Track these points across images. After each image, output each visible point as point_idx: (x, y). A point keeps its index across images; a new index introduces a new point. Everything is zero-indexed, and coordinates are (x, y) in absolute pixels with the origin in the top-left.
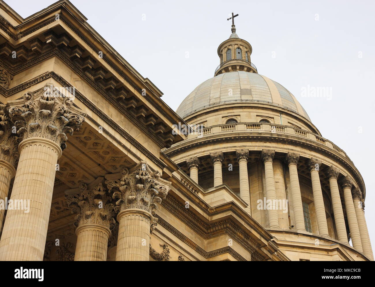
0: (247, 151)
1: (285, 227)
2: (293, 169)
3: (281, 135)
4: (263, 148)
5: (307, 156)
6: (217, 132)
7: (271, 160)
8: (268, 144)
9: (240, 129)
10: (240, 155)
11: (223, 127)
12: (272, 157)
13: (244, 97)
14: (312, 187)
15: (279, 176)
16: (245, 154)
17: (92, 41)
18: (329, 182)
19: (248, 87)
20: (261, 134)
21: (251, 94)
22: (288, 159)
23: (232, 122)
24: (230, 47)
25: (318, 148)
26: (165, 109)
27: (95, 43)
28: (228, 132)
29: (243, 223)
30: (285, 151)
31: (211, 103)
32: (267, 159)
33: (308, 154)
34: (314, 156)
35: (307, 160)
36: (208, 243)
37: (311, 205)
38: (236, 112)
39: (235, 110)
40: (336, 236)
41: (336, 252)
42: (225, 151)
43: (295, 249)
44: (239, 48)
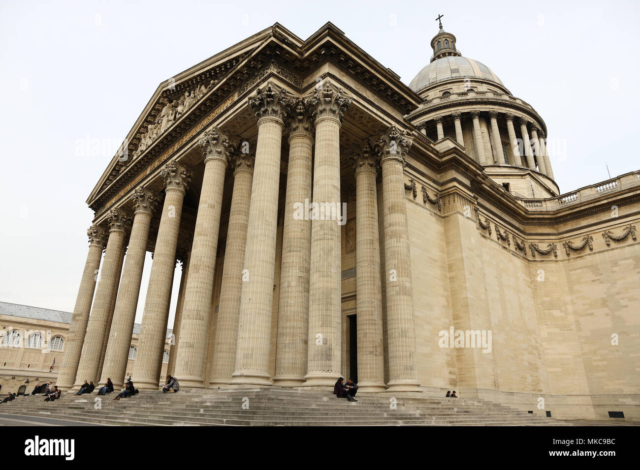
0: (460, 113)
1: (490, 163)
2: (494, 122)
3: (483, 99)
4: (472, 109)
5: (503, 112)
6: (437, 102)
7: (477, 117)
8: (474, 106)
9: (454, 98)
10: (455, 116)
11: (441, 98)
12: (478, 115)
13: (454, 75)
14: (508, 133)
15: (484, 129)
16: (458, 116)
17: (350, 47)
18: (520, 129)
19: (456, 67)
20: (468, 99)
21: (459, 72)
22: (490, 115)
23: (446, 94)
24: (440, 40)
25: (511, 105)
26: (404, 88)
27: (353, 49)
28: (445, 101)
29: (463, 161)
30: (487, 110)
31: (430, 82)
32: (475, 117)
33: (504, 110)
34: (509, 111)
35: (504, 114)
36: (440, 177)
37: (508, 146)
38: (449, 86)
39: (448, 85)
40: (527, 165)
41: (528, 176)
42: (443, 115)
43: (499, 177)
44: (446, 40)
